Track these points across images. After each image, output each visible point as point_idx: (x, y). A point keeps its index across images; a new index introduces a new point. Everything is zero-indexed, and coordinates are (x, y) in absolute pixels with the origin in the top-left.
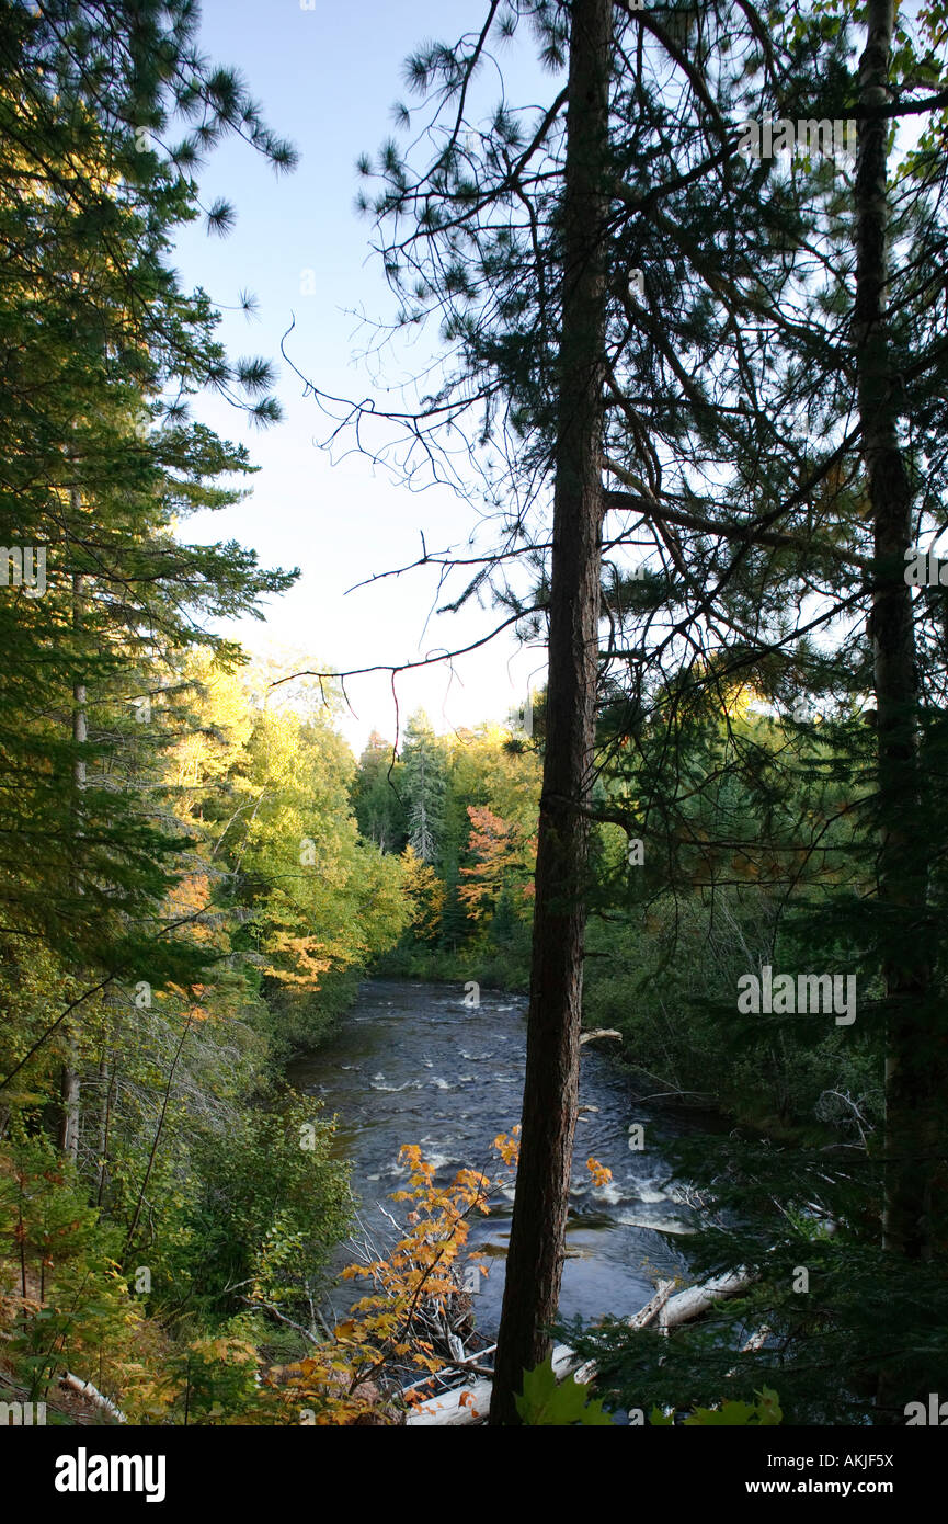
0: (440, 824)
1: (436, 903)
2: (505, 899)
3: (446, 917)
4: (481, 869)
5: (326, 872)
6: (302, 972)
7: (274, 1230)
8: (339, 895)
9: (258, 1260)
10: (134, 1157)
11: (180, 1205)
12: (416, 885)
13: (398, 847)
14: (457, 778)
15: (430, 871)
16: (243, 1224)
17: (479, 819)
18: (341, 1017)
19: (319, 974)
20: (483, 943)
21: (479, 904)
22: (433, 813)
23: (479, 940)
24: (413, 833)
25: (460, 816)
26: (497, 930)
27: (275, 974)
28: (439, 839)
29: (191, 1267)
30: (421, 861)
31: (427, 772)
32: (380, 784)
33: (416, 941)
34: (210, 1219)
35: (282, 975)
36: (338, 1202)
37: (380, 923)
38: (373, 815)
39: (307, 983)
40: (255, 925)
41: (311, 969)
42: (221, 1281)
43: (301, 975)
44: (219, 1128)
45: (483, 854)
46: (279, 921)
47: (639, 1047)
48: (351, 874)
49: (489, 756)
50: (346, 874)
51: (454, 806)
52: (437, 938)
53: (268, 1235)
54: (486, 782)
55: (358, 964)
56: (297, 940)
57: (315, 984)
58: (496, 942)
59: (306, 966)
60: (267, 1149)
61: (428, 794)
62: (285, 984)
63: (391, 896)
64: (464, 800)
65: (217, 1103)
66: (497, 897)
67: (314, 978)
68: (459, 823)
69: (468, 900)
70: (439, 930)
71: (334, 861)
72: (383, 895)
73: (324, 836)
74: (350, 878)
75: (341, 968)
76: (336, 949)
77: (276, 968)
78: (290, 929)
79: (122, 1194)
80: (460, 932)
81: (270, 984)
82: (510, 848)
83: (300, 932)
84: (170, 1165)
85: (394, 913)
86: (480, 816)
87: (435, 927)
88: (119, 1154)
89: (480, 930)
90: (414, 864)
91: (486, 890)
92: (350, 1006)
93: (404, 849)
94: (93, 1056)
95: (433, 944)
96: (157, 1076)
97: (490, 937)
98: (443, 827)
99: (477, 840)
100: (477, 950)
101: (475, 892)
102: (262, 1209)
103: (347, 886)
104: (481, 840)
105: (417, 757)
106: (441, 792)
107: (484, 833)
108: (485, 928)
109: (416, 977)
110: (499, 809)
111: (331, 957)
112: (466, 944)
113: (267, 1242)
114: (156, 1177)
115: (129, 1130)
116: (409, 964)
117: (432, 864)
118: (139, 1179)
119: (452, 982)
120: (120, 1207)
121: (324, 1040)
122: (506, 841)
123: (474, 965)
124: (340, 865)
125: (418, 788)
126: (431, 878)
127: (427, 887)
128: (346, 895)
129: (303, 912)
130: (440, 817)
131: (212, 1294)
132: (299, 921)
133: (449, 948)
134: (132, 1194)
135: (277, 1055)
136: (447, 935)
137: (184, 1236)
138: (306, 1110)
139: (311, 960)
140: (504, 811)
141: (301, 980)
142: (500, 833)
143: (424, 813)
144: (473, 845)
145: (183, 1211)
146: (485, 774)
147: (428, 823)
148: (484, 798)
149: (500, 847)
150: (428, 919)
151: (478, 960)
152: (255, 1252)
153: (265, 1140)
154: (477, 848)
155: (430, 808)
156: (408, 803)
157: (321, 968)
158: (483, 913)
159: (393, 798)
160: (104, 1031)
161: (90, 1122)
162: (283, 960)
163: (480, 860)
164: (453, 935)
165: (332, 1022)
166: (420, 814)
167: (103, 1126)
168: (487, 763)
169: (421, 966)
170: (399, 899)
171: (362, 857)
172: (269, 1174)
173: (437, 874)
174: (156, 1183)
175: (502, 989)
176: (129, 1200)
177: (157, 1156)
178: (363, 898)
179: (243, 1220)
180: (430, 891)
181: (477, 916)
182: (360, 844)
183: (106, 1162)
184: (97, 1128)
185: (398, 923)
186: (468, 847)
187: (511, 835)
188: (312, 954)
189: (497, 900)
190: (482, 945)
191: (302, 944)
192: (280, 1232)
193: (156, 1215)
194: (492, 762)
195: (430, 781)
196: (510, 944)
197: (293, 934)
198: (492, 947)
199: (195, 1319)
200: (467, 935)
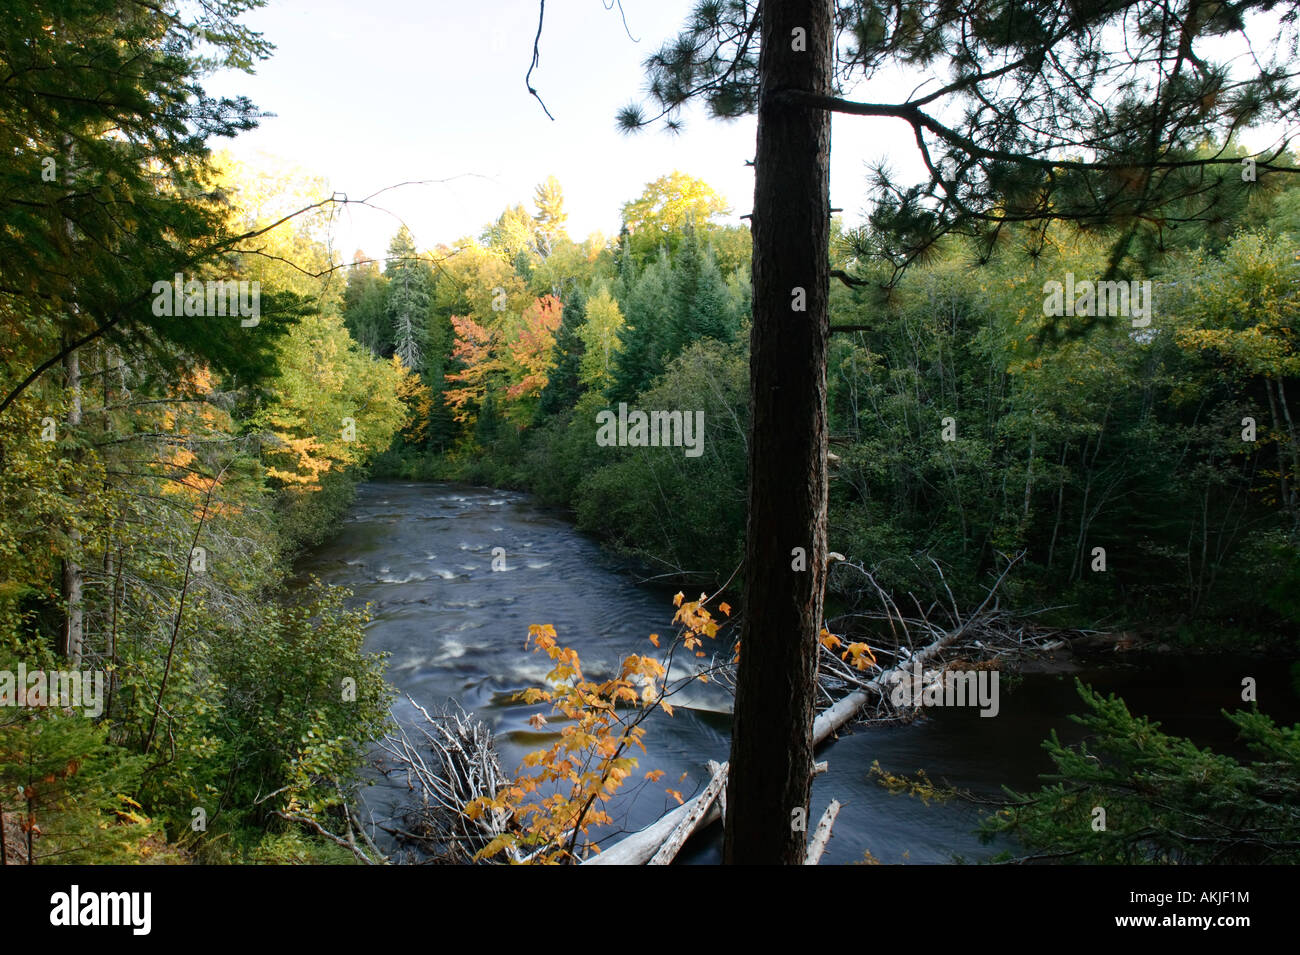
0: (425, 335)
1: (423, 408)
2: (490, 402)
3: (433, 421)
4: (465, 375)
5: (323, 376)
6: (303, 472)
7: (311, 734)
8: (336, 398)
9: (293, 768)
10: (146, 659)
11: (202, 711)
12: (404, 391)
13: (388, 353)
14: (439, 291)
15: (416, 378)
16: (272, 728)
17: (463, 327)
18: (342, 516)
19: (321, 473)
20: (469, 443)
21: (465, 407)
22: (418, 324)
23: (465, 442)
24: (399, 343)
25: (443, 327)
26: (483, 430)
27: (277, 474)
28: (425, 348)
29: (216, 780)
30: (407, 369)
31: (411, 285)
32: (365, 299)
33: (406, 444)
34: (236, 724)
35: (285, 475)
36: (375, 698)
37: (375, 424)
38: (361, 327)
39: (308, 483)
40: (256, 426)
41: (312, 469)
42: (250, 792)
43: (303, 475)
44: (237, 625)
45: (467, 361)
46: (278, 422)
47: (639, 530)
48: (347, 377)
49: (469, 270)
50: (342, 377)
51: (437, 317)
52: (426, 440)
53: (304, 740)
54: (467, 293)
55: (355, 464)
56: (298, 441)
57: (316, 484)
58: (483, 444)
59: (308, 466)
60: (295, 644)
61: (412, 306)
62: (288, 484)
63: (385, 399)
64: (445, 312)
65: (233, 598)
66: (482, 400)
67: (315, 478)
68: (442, 333)
69: (454, 404)
70: (427, 434)
71: (330, 366)
72: (377, 398)
73: (321, 342)
74: (346, 382)
75: (340, 468)
76: (335, 450)
77: (278, 469)
78: (289, 431)
79: (134, 702)
80: (448, 434)
81: (274, 483)
82: (492, 355)
83: (299, 432)
84: (188, 667)
85: (388, 415)
86: (463, 325)
87: (423, 431)
88: (130, 657)
89: (466, 432)
90: (401, 372)
91: (471, 395)
92: (350, 506)
93: (391, 358)
94: (95, 545)
95: (422, 447)
96: (170, 568)
97: (475, 438)
98: (427, 337)
99: (461, 347)
100: (464, 451)
101: (460, 397)
102: (292, 710)
103: (344, 389)
104: (465, 347)
105: (401, 271)
106: (424, 305)
107: (466, 341)
108: (470, 430)
109: (407, 478)
110: (480, 319)
111: (330, 458)
112: (453, 446)
113: (303, 747)
114: (174, 681)
115: (139, 630)
116: (400, 466)
117: (418, 371)
118: (154, 685)
119: (442, 481)
120: (133, 719)
121: (327, 537)
122: (488, 348)
123: (462, 465)
124: (336, 369)
125: (402, 301)
126: (418, 385)
127: (415, 393)
128: (344, 399)
129: (302, 414)
130: (424, 328)
131: (241, 806)
132: (300, 422)
133: (437, 450)
134: (147, 703)
135: (284, 553)
136: (435, 438)
137: (211, 746)
138: (332, 601)
139: (311, 460)
140: (485, 320)
141: (303, 480)
142: (482, 341)
143: (409, 324)
144: (456, 353)
145: (205, 717)
146: (465, 287)
147: (413, 334)
148: (465, 309)
149: (483, 354)
150: (416, 423)
151: (465, 460)
152: (289, 760)
153: (291, 634)
154: (461, 356)
155: (415, 319)
156: (393, 315)
157: (322, 467)
158: (468, 416)
159: (379, 312)
160: (107, 518)
161: (95, 624)
162: (286, 461)
163: (464, 367)
164: (441, 437)
165: (334, 521)
166: (405, 325)
167: (110, 627)
168: (467, 277)
169: (412, 468)
170: (393, 402)
171: (357, 361)
172: (297, 671)
173: (423, 381)
174: (175, 689)
175: (489, 486)
176: (143, 709)
177: (176, 657)
178: (359, 401)
179: (273, 723)
180: (417, 397)
181: (463, 419)
182: (353, 349)
183: (114, 667)
184: (104, 629)
185: (391, 426)
186: (452, 355)
187: (494, 341)
188: (312, 454)
189: (481, 403)
190: (468, 447)
191: (301, 445)
192: (316, 736)
193: (175, 725)
194: (471, 275)
195: (414, 294)
196: (496, 443)
197: (293, 436)
198: (478, 448)
199: (225, 840)
200: (453, 437)
